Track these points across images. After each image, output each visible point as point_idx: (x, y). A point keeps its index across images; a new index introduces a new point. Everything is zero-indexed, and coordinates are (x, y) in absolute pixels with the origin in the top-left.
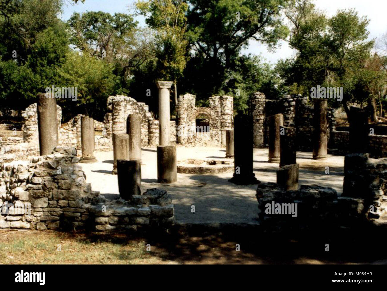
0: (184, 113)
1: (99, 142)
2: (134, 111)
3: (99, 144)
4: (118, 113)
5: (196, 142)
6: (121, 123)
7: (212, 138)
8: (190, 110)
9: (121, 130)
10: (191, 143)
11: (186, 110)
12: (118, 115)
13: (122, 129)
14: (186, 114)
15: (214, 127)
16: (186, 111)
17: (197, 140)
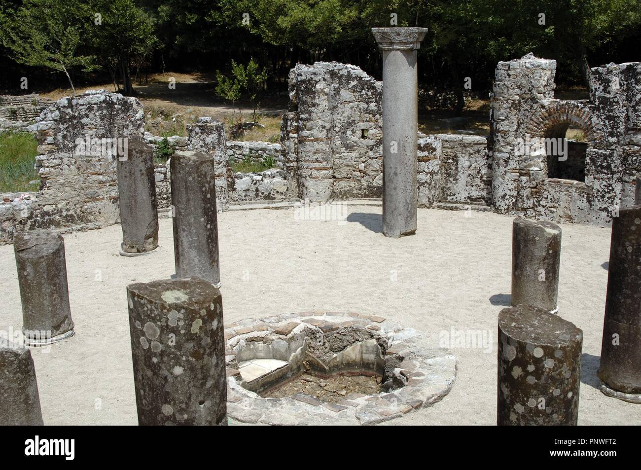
0: (507, 118)
1: (257, 190)
2: (363, 105)
3: (257, 195)
4: (310, 113)
5: (540, 209)
6: (317, 140)
7: (589, 202)
8: (528, 107)
9: (317, 161)
10: (525, 209)
11: (516, 106)
12: (307, 120)
13: (319, 156)
14: (515, 119)
15: (600, 169)
16: (514, 112)
17: (543, 203)
